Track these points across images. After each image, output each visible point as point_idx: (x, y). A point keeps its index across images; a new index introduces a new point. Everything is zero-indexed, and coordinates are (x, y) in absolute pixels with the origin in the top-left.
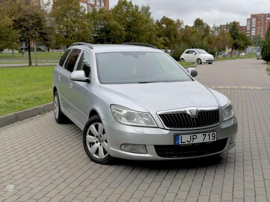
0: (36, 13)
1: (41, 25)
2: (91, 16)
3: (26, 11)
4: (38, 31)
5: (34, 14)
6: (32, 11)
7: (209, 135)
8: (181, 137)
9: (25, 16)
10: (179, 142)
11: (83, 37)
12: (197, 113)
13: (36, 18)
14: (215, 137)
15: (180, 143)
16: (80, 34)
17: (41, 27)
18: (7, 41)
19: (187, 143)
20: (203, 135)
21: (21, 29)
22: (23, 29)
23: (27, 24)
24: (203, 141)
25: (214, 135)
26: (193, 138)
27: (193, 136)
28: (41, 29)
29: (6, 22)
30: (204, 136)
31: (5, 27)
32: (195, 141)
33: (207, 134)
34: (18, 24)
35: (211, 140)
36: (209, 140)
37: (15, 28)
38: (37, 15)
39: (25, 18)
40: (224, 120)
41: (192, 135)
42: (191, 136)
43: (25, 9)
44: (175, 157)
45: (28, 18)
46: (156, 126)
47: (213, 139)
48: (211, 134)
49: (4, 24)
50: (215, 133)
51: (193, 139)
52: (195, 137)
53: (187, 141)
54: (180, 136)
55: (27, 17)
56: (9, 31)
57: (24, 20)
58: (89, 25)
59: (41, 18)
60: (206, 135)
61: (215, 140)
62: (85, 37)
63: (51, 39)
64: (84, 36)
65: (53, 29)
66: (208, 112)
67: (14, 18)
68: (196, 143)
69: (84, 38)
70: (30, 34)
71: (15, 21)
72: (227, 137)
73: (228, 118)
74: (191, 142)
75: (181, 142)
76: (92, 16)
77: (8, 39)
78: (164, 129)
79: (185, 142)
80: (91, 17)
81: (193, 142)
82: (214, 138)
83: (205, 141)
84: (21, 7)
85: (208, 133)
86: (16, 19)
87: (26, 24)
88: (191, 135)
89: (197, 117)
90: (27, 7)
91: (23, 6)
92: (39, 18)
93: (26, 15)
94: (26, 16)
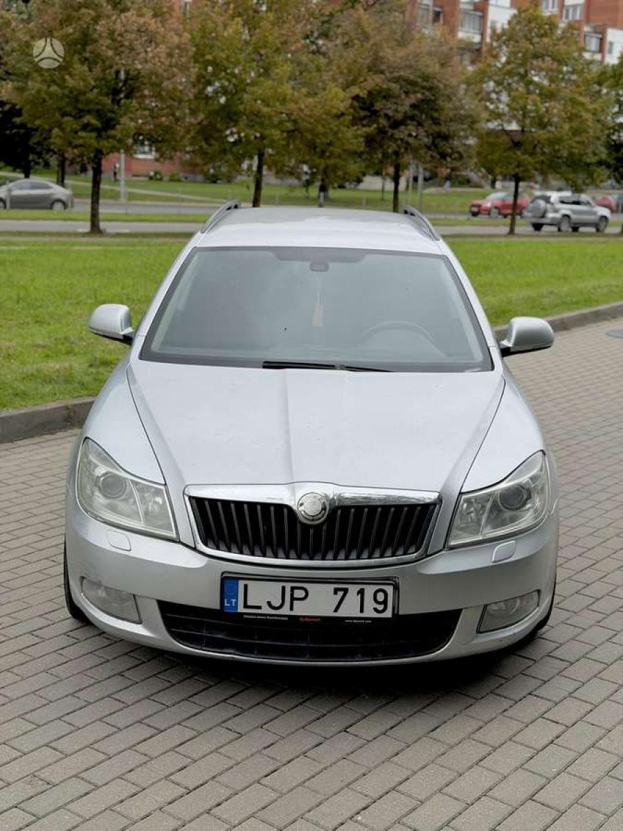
0: (423, 74)
1: (436, 110)
2: (611, 77)
3: (394, 65)
4: (426, 129)
5: (419, 77)
6: (410, 67)
7: (361, 592)
8: (246, 586)
9: (389, 81)
10: (236, 603)
11: (572, 147)
12: (324, 509)
13: (423, 88)
14: (385, 602)
15: (241, 609)
16: (562, 137)
17: (436, 115)
18: (329, 157)
19: (266, 610)
20: (336, 591)
21: (375, 126)
22: (383, 122)
23: (395, 106)
24: (336, 610)
25: (381, 597)
26: (292, 595)
27: (293, 589)
28: (436, 122)
29: (328, 103)
30: (341, 594)
31: (324, 116)
32: (301, 609)
33: (353, 589)
34: (366, 108)
35: (369, 613)
36: (362, 610)
37: (356, 121)
38: (426, 78)
39: (389, 89)
40: (452, 543)
41: (288, 586)
42: (284, 588)
43: (392, 59)
44: (231, 651)
45: (398, 87)
46: (174, 535)
47: (376, 610)
48: (370, 590)
49: (323, 107)
50: (390, 589)
51: (293, 599)
52: (299, 594)
53: (269, 603)
54: (241, 584)
55: (394, 85)
56: (336, 129)
57: (387, 96)
58: (595, 109)
59: (437, 87)
60: (346, 591)
61: (388, 614)
62: (576, 148)
63: (465, 155)
64: (574, 145)
65: (473, 122)
66: (377, 507)
67: (355, 90)
68: (304, 617)
69: (574, 150)
70: (402, 140)
71: (356, 98)
72: (460, 608)
73: (481, 538)
74: (285, 611)
75: (246, 606)
76: (614, 76)
77: (331, 152)
78: (195, 549)
79: (259, 608)
80: (612, 80)
81: (292, 609)
82: (381, 607)
83: (342, 613)
84: (381, 54)
85: (359, 587)
86: (361, 94)
87: (390, 108)
88: (284, 584)
89: (322, 524)
90: (401, 53)
91: (388, 50)
92: (430, 89)
93: (394, 77)
94: (394, 82)
